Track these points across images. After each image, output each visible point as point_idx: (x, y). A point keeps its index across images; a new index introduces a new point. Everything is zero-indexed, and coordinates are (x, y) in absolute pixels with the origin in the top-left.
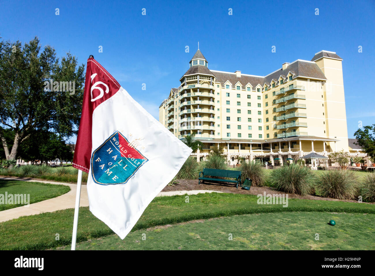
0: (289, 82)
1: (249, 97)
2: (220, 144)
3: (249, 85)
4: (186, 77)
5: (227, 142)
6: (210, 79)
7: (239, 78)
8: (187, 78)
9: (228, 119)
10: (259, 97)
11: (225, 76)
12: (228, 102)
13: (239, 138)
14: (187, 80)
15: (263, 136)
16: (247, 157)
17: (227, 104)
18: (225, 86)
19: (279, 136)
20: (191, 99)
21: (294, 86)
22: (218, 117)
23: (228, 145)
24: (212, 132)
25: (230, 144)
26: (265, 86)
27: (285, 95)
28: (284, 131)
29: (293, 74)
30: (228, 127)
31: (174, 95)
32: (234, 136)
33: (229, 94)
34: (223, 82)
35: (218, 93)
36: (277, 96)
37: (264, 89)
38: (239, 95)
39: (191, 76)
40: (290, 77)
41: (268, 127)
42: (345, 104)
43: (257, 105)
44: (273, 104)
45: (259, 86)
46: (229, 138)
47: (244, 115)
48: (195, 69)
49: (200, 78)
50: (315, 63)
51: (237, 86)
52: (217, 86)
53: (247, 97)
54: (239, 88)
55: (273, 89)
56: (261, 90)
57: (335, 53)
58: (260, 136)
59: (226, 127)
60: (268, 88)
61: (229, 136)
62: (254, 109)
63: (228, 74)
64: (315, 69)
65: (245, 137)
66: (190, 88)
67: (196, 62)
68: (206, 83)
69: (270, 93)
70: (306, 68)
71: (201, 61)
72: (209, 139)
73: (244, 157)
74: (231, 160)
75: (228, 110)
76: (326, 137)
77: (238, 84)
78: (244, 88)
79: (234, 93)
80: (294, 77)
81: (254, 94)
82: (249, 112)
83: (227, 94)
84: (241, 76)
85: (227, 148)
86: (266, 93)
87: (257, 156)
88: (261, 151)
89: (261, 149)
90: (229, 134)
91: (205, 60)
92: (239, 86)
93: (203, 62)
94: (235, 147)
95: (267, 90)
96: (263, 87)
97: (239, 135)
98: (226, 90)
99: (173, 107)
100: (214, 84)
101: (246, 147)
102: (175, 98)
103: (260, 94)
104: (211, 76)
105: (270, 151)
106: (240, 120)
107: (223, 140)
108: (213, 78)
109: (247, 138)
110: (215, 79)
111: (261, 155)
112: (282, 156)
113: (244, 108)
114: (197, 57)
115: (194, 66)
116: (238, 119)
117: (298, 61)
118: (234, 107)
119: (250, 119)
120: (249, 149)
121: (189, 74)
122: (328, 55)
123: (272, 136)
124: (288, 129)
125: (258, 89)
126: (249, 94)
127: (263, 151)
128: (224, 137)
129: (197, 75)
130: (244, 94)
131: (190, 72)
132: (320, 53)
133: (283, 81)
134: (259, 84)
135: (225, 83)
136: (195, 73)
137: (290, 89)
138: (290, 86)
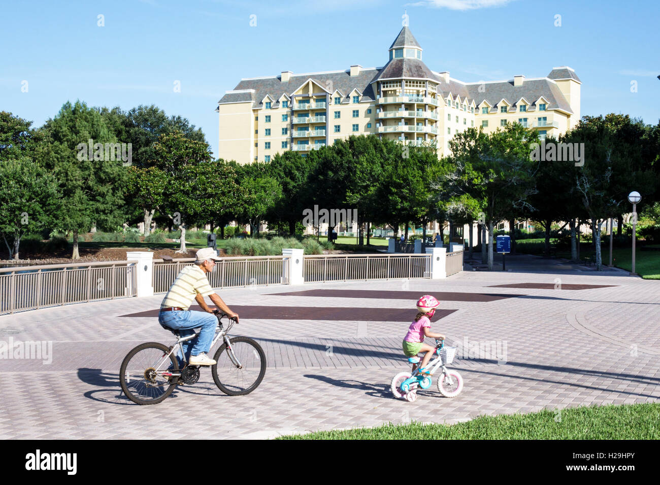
0: (539, 113)
1: (465, 121)
3: (466, 101)
8: (406, 83)
10: (472, 123)
12: (449, 130)
17: (448, 134)
18: (447, 101)
29: (548, 103)
37: (481, 109)
38: (457, 118)
39: (414, 81)
40: (541, 105)
45: (473, 104)
50: (555, 82)
54: (457, 105)
56: (474, 110)
60: (492, 111)
66: (413, 102)
77: (458, 99)
78: (461, 105)
80: (549, 107)
86: (486, 117)
95: (488, 112)
96: (477, 106)
98: (448, 109)
103: (473, 117)
115: (409, 59)
125: (472, 108)
126: (465, 117)
130: (461, 116)
131: (411, 72)
132: (563, 70)
133: (525, 106)
134: (474, 101)
135: (447, 96)
136: (422, 77)
137: (540, 124)
138: (540, 119)
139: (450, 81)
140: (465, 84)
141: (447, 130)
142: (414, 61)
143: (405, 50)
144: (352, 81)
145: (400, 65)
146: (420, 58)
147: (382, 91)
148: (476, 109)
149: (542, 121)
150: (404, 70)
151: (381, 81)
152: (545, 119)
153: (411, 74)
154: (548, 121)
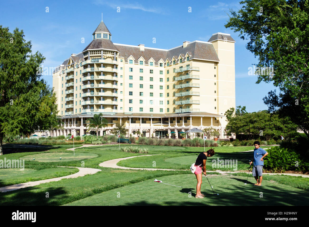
0: (187, 63)
1: (151, 72)
2: (122, 118)
3: (152, 60)
4: (89, 51)
5: (129, 117)
6: (113, 54)
7: (142, 52)
8: (91, 52)
9: (131, 93)
10: (161, 72)
11: (129, 50)
12: (131, 77)
13: (141, 112)
14: (91, 54)
15: (164, 110)
16: (148, 131)
17: (129, 79)
18: (128, 61)
19: (177, 111)
20: (95, 74)
21: (190, 67)
22: (121, 92)
23: (130, 120)
24: (115, 107)
25: (132, 119)
26: (167, 62)
27: (183, 73)
28: (181, 107)
29: (190, 56)
30: (131, 101)
31: (73, 65)
32: (136, 111)
33: (132, 69)
34: (127, 57)
35: (121, 68)
36: (177, 74)
37: (166, 63)
38: (141, 70)
39: (94, 51)
40: (187, 57)
41: (169, 102)
42: (235, 83)
43: (159, 79)
44: (173, 80)
45: (161, 61)
46: (131, 112)
47: (146, 90)
48: (98, 43)
49: (104, 53)
50: (211, 43)
51: (140, 61)
52: (120, 61)
53: (149, 71)
54: (142, 63)
55: (173, 66)
56: (163, 64)
57: (229, 35)
58: (161, 110)
59: (129, 101)
60: (170, 64)
61: (131, 110)
62: (156, 83)
63: (132, 48)
64: (210, 50)
65: (146, 111)
67: (99, 35)
68: (110, 57)
69: (171, 69)
70: (202, 50)
71: (105, 34)
72: (112, 114)
73: (145, 130)
74: (132, 134)
75: (131, 85)
76: (216, 113)
77: (142, 59)
78: (146, 63)
79: (136, 67)
80: (190, 58)
81: (157, 69)
82: (151, 87)
83: (130, 69)
84: (145, 49)
85: (129, 123)
86: (168, 68)
87: (157, 130)
88: (161, 125)
89: (161, 123)
90: (131, 109)
91: (108, 33)
92: (142, 61)
93: (107, 35)
94: (136, 121)
95: (169, 65)
96: (165, 61)
97: (141, 109)
98: (129, 65)
99: (72, 77)
100: (118, 59)
101: (147, 121)
102: (76, 68)
103: (162, 68)
104: (115, 51)
105: (168, 125)
106: (142, 95)
107: (125, 115)
108: (117, 53)
109: (148, 112)
110: (118, 54)
111: (160, 129)
112: (178, 129)
113: (146, 83)
114: (101, 30)
115: (98, 39)
116: (141, 94)
117: (195, 42)
118: (136, 82)
119: (151, 94)
120: (150, 123)
121: (93, 48)
122: (222, 37)
123: (171, 111)
124: (184, 105)
125: (160, 64)
126: (151, 69)
127: (163, 124)
128: (127, 111)
129: (100, 51)
130: (147, 68)
131: (94, 46)
136: (99, 48)
140: (167, 50)
142: (100, 40)
143: (96, 34)
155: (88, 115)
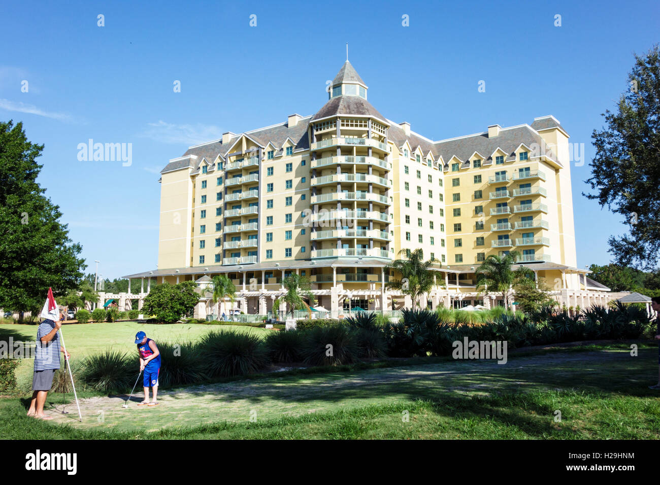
0: (520, 163)
1: (430, 178)
4: (339, 117)
6: (384, 132)
9: (408, 219)
10: (441, 182)
12: (407, 185)
14: (343, 125)
15: (446, 258)
17: (405, 189)
18: (403, 151)
20: (355, 169)
22: (391, 214)
26: (451, 161)
27: (509, 185)
28: (503, 251)
30: (408, 236)
33: (407, 168)
35: (391, 164)
38: (418, 174)
39: (352, 119)
41: (460, 241)
43: (439, 196)
44: (476, 199)
48: (356, 104)
52: (389, 149)
55: (474, 171)
56: (443, 168)
58: (443, 257)
59: (405, 235)
60: (463, 167)
66: (351, 145)
69: (465, 176)
71: (361, 88)
75: (408, 202)
82: (431, 209)
86: (457, 174)
95: (458, 169)
96: (446, 162)
98: (404, 160)
102: (265, 158)
103: (441, 175)
106: (421, 225)
113: (425, 200)
115: (349, 96)
116: (419, 222)
119: (431, 225)
123: (470, 260)
124: (516, 248)
125: (440, 165)
126: (430, 174)
129: (366, 120)
131: (349, 109)
132: (547, 119)
133: (502, 157)
134: (441, 156)
135: (402, 145)
136: (363, 114)
137: (522, 176)
138: (521, 170)
139: (411, 134)
140: (433, 143)
141: (404, 185)
142: (355, 98)
143: (343, 86)
144: (290, 133)
145: (336, 103)
146: (364, 96)
147: (315, 135)
148: (445, 167)
149: (524, 172)
150: (341, 107)
151: (314, 123)
152: (528, 169)
153: (348, 111)
154: (532, 172)
155: (341, 262)
